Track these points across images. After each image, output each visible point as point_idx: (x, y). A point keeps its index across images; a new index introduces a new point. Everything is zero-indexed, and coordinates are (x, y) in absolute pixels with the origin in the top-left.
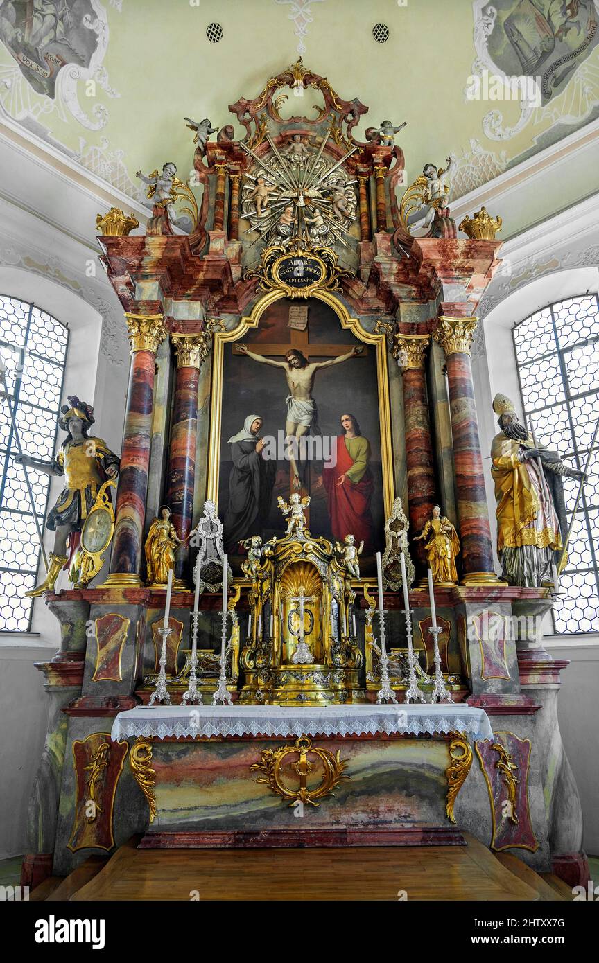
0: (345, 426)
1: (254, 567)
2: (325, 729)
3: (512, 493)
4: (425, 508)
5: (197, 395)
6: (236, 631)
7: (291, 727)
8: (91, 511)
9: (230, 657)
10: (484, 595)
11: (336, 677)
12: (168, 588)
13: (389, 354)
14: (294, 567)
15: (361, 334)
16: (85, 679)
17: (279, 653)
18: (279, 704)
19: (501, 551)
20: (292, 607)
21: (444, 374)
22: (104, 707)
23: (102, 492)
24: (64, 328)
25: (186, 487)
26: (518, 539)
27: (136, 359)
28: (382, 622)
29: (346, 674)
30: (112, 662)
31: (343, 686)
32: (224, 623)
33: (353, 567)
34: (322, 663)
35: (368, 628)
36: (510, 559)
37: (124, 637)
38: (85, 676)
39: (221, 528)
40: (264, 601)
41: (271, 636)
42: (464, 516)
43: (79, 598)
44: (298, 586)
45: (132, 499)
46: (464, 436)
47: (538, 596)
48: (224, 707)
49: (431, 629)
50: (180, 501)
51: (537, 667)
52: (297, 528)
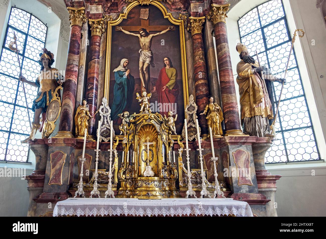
0: (165, 63)
1: (125, 127)
2: (163, 212)
3: (249, 89)
4: (205, 99)
5: (100, 48)
6: (116, 160)
7: (145, 211)
8: (51, 101)
9: (113, 173)
10: (238, 141)
11: (165, 184)
12: (85, 138)
13: (185, 29)
14: (144, 127)
15: (172, 20)
16: (45, 184)
17: (137, 171)
18: (137, 198)
19: (243, 119)
20: (143, 148)
21: (212, 35)
22: (53, 198)
23: (56, 92)
24: (45, 26)
25: (94, 91)
26: (253, 113)
27: (72, 29)
28: (188, 155)
29: (169, 182)
30: (57, 175)
31: (168, 188)
32: (111, 156)
33: (173, 127)
34: (158, 177)
35: (180, 159)
36: (248, 123)
37: (63, 162)
38: (45, 182)
39: (110, 111)
40: (130, 145)
41: (133, 162)
42: (225, 101)
43: (43, 143)
44: (146, 137)
45: (69, 95)
46: (224, 62)
47: (265, 141)
48: (111, 199)
49: (212, 159)
50: (91, 97)
51: (266, 179)
52: (145, 108)
